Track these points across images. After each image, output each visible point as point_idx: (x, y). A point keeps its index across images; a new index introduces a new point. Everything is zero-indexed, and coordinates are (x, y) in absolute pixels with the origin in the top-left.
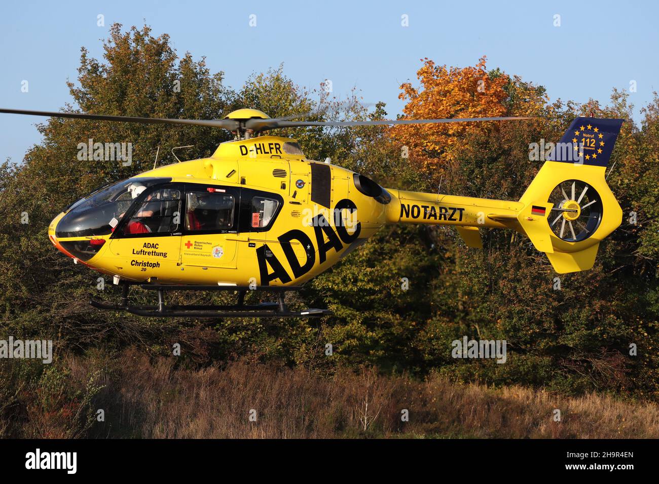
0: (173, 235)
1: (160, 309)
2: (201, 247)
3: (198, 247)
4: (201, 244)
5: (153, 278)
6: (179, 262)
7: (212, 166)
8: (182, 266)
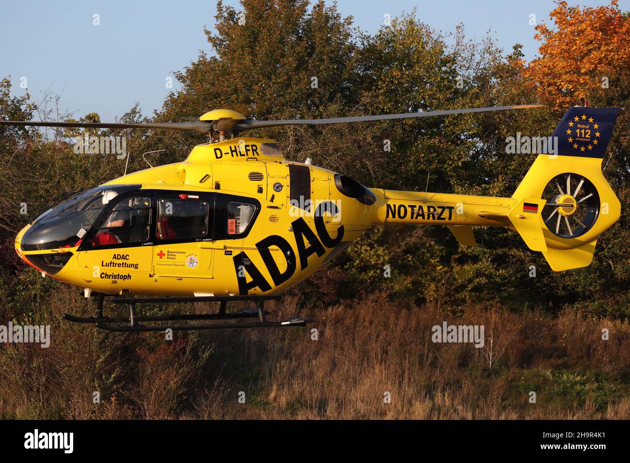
0: (144, 246)
1: (132, 324)
2: (174, 257)
3: (171, 257)
4: (174, 254)
5: (125, 291)
6: (152, 273)
7: (184, 171)
8: (155, 277)
